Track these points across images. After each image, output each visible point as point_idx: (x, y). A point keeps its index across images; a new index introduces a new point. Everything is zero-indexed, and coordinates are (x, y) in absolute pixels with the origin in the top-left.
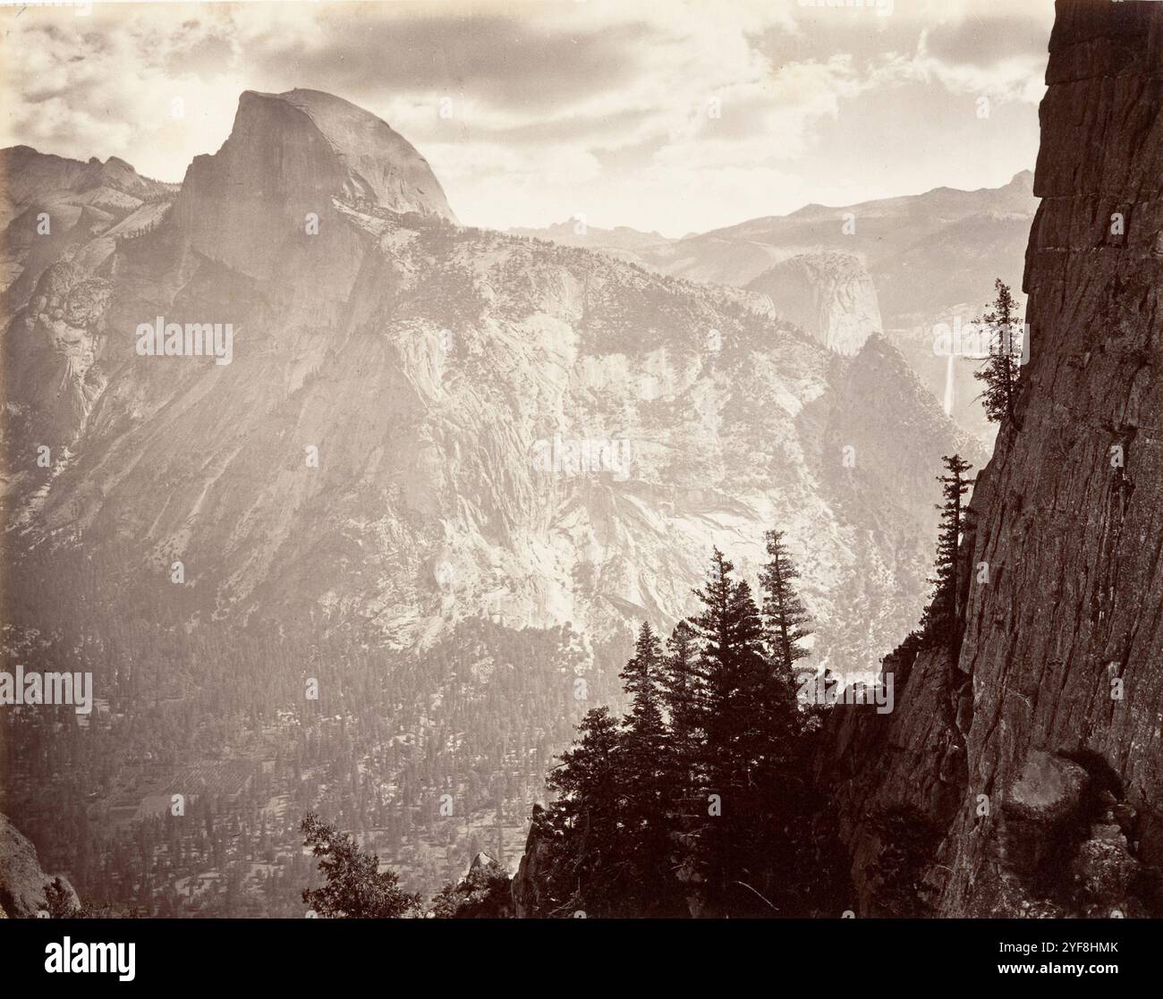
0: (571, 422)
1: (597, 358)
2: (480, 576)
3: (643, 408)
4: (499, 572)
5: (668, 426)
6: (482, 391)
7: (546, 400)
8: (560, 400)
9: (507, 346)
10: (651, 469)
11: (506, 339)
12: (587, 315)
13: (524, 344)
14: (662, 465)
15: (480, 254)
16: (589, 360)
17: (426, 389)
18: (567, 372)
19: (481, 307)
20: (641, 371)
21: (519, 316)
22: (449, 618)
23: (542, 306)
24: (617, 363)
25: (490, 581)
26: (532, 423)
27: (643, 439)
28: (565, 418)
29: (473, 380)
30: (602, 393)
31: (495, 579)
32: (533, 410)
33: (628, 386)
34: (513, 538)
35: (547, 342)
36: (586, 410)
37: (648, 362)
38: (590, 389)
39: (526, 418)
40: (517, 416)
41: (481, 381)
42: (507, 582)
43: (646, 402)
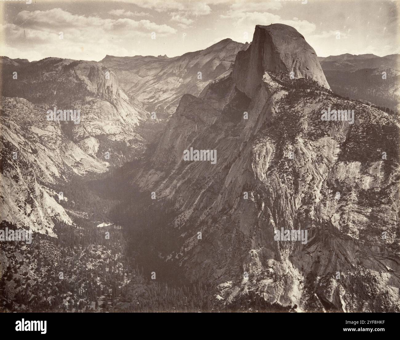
0: (322, 197)
1: (346, 163)
2: (262, 270)
3: (362, 194)
4: (271, 270)
5: (371, 205)
6: (283, 177)
7: (314, 184)
8: (321, 184)
9: (303, 154)
10: (355, 230)
11: (305, 150)
12: (348, 140)
13: (313, 153)
14: (362, 228)
15: (309, 104)
16: (342, 164)
17: (259, 174)
18: (329, 169)
19: (299, 133)
20: (367, 173)
21: (315, 138)
22: (242, 290)
23: (329, 133)
24: (354, 167)
25: (266, 274)
26: (303, 195)
27: (356, 211)
28: (320, 195)
29: (280, 171)
30: (342, 183)
31: (268, 273)
32: (305, 189)
33: (356, 181)
34: (281, 254)
35: (325, 152)
36: (332, 191)
37: (371, 168)
38: (337, 180)
39: (300, 193)
40: (296, 192)
41: (284, 172)
42: (274, 276)
43: (364, 190)
